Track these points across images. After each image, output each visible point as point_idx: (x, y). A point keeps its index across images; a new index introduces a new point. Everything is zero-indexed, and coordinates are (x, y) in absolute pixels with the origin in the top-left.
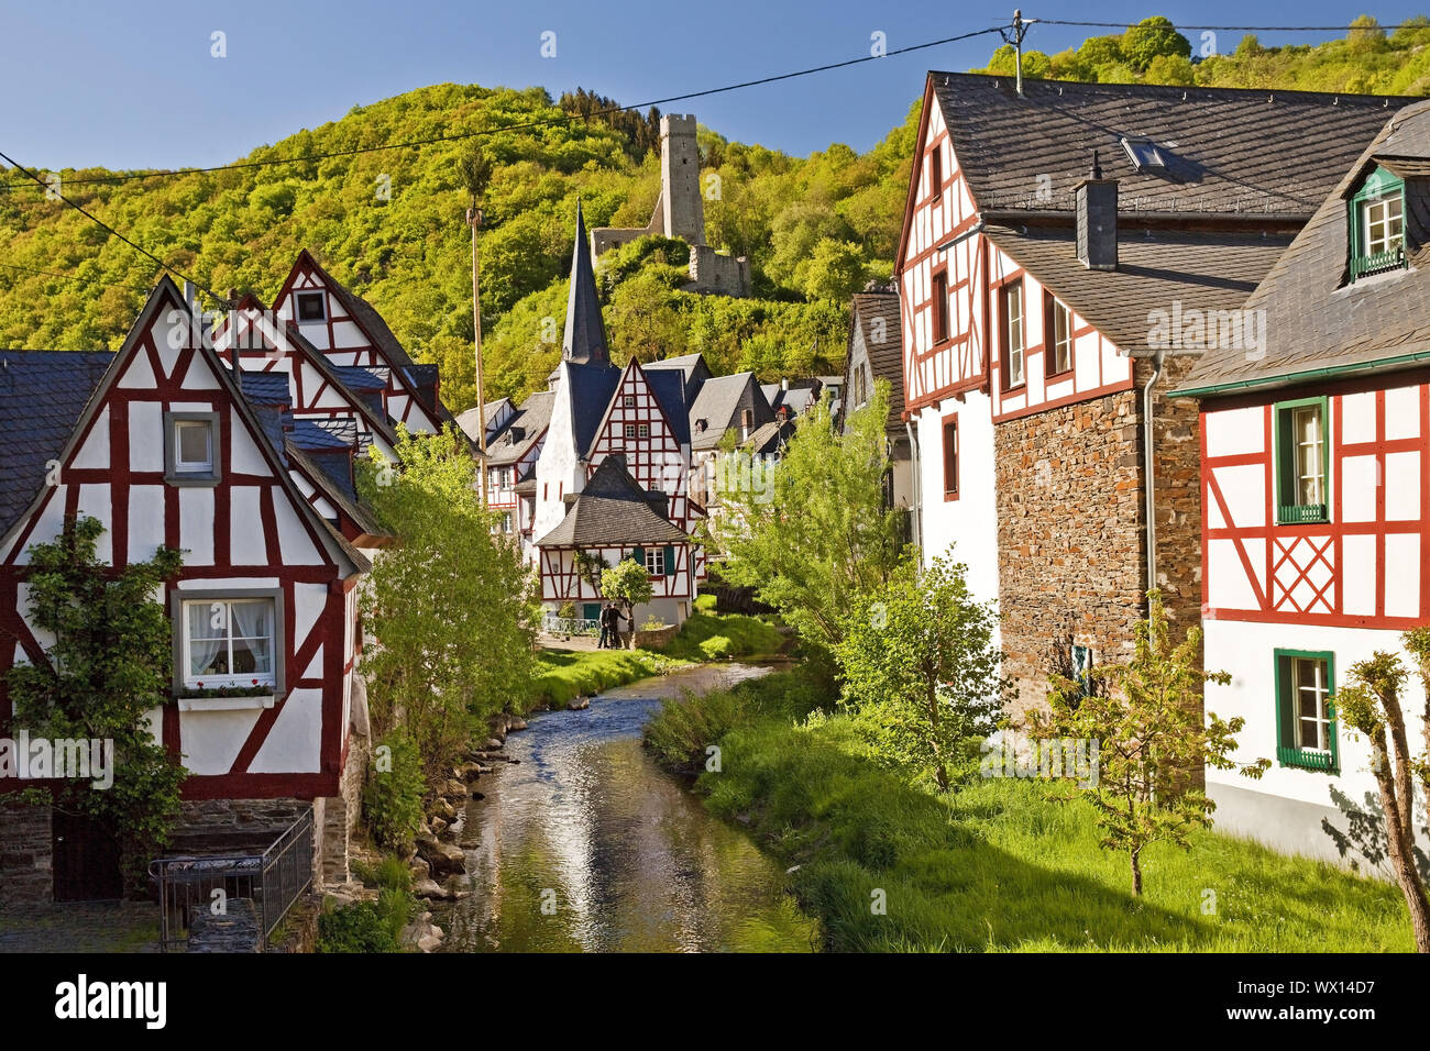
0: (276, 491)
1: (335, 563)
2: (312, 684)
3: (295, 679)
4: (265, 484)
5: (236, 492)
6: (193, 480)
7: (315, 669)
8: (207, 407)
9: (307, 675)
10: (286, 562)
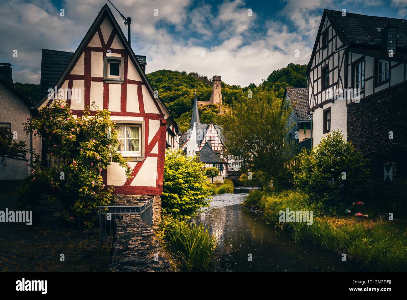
0: (143, 87)
1: (163, 113)
2: (154, 155)
3: (148, 153)
4: (139, 84)
5: (129, 86)
6: (114, 82)
7: (155, 150)
8: (119, 55)
9: (152, 152)
10: (146, 112)
